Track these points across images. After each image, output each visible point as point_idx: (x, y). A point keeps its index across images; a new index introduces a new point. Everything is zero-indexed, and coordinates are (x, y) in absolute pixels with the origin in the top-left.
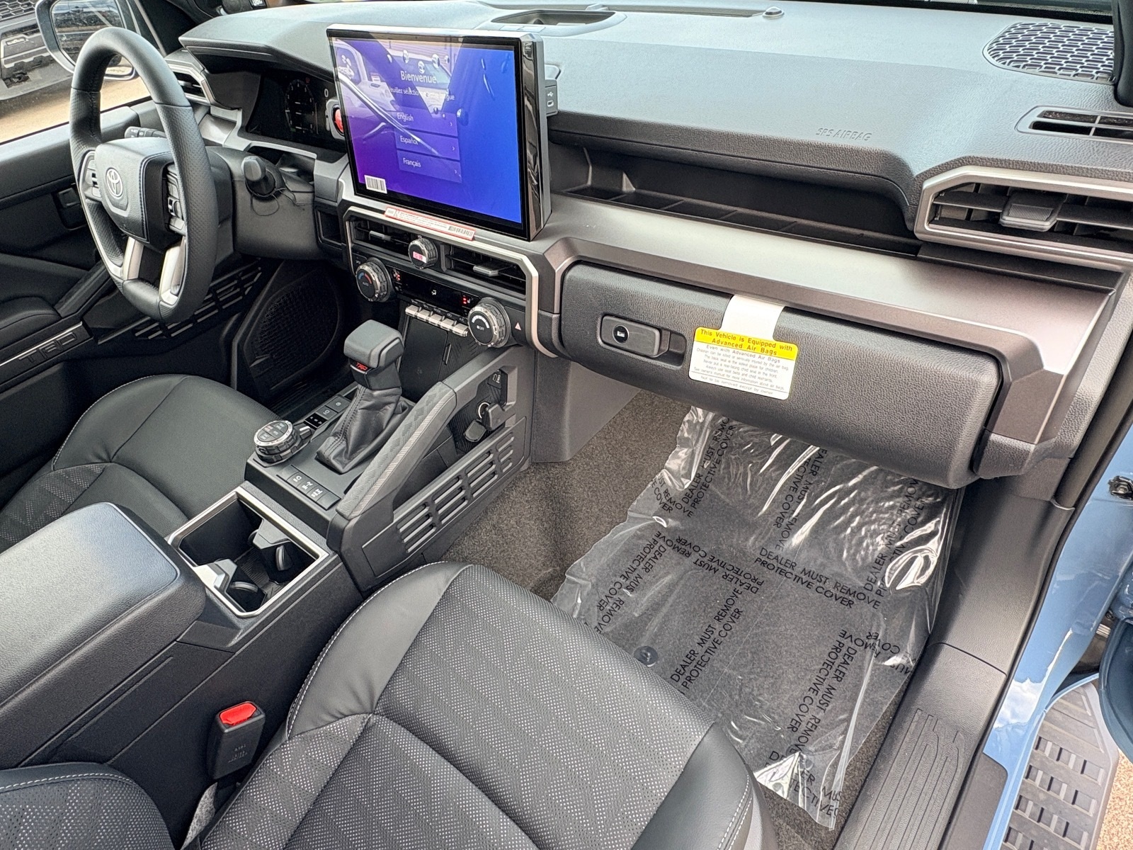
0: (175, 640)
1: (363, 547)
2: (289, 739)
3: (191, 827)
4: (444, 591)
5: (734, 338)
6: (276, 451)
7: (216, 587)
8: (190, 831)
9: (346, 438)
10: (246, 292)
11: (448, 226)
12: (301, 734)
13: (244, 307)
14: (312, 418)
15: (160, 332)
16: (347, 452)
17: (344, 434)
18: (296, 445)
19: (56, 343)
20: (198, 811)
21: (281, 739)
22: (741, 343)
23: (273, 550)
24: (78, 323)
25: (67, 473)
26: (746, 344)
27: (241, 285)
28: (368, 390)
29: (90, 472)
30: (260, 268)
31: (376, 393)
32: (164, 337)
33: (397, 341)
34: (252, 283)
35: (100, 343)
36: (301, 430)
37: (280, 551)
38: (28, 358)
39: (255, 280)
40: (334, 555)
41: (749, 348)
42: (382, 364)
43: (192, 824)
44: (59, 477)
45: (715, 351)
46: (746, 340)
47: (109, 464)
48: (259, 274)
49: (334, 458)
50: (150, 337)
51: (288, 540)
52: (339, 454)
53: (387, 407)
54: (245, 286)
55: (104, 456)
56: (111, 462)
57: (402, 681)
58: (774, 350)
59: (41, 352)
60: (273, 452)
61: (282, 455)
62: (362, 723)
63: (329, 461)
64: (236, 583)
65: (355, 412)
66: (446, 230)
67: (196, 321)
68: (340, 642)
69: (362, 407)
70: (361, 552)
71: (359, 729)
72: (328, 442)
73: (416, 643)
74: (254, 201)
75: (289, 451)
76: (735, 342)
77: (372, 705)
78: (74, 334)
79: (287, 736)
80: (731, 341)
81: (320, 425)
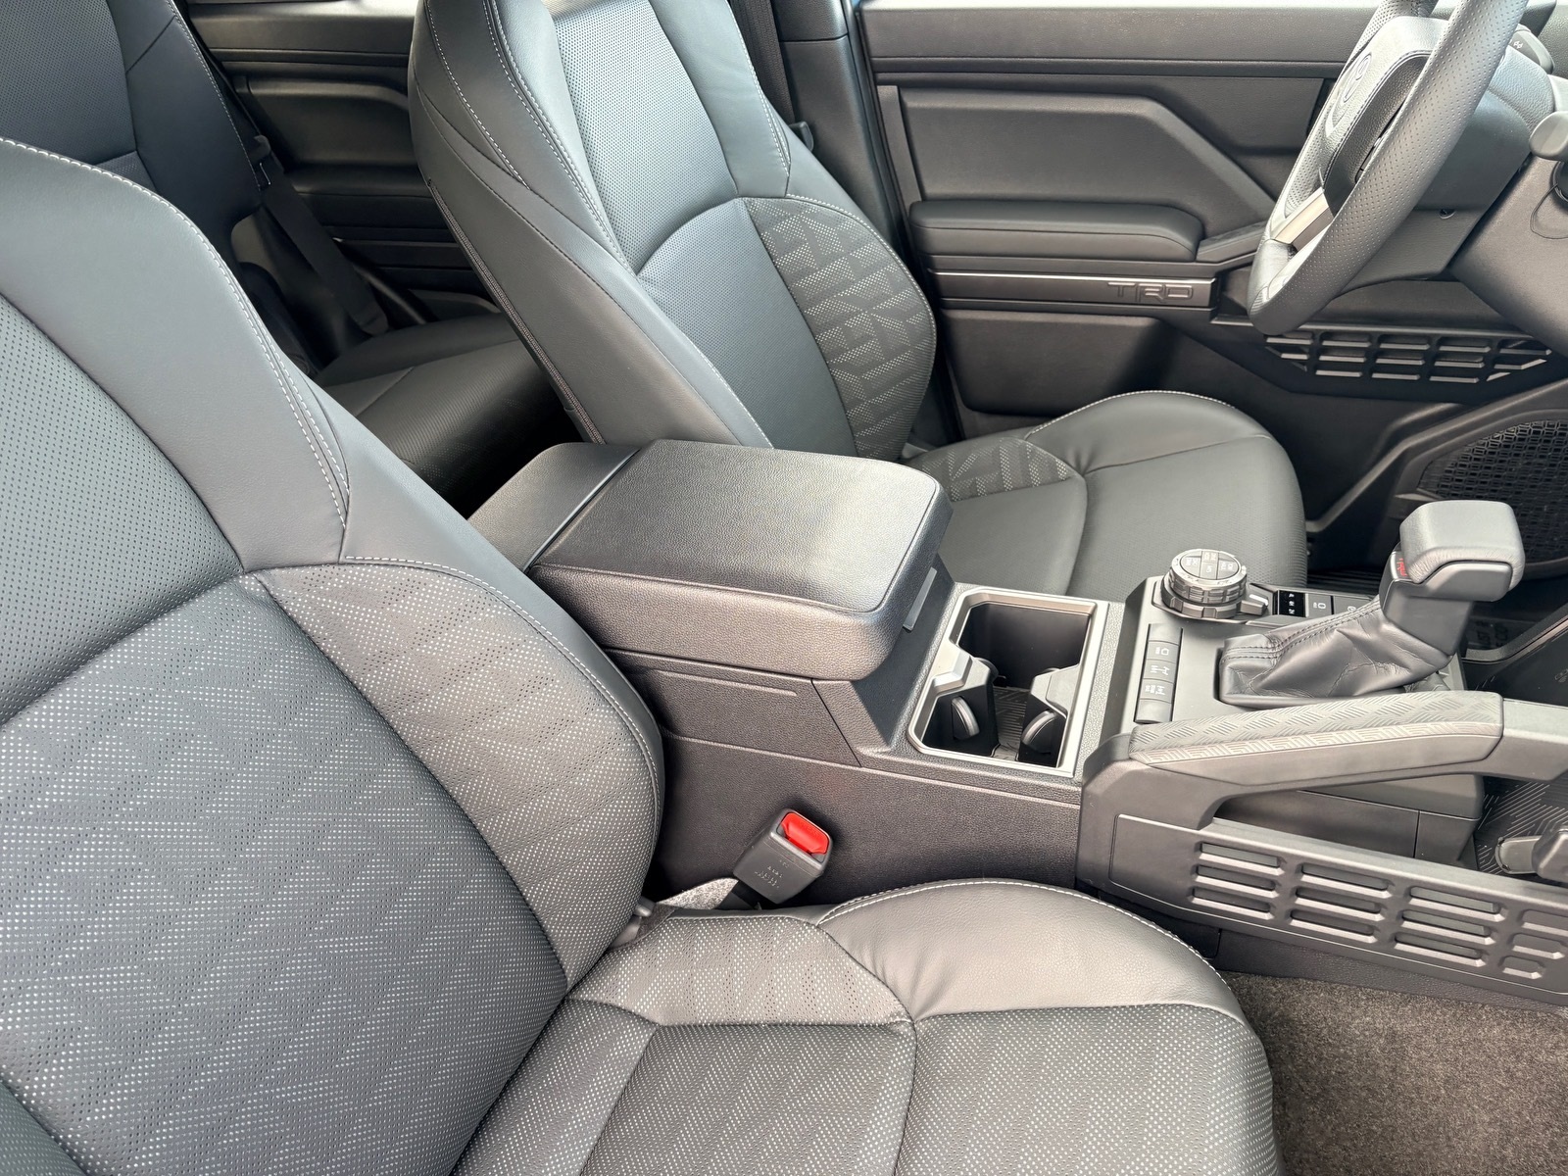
0: (812, 679)
1: (1121, 816)
2: (818, 927)
3: (685, 893)
4: (1156, 1002)
6: (1184, 594)
7: (933, 682)
8: (681, 896)
9: (1284, 655)
10: (1491, 378)
12: (831, 937)
13: (1470, 399)
14: (1291, 595)
15: (1304, 357)
16: (1263, 677)
17: (1286, 649)
18: (1218, 609)
19: (1164, 290)
20: (704, 887)
21: (812, 916)
23: (1039, 708)
24: (1209, 279)
25: (1033, 452)
27: (1491, 361)
28: (1380, 612)
29: (1053, 468)
30: (1548, 352)
31: (1388, 628)
32: (1305, 368)
33: (1503, 568)
34: (1516, 367)
35: (1214, 322)
36: (1252, 596)
37: (1046, 718)
38: (1121, 289)
39: (1524, 367)
40: (1077, 784)
42: (1434, 584)
43: (689, 892)
44: (1023, 448)
48: (1541, 361)
49: (1232, 669)
50: (1285, 356)
51: (1066, 714)
52: (1251, 671)
53: (1392, 668)
54: (1498, 367)
55: (1084, 462)
56: (1083, 476)
57: (976, 1031)
59: (1139, 291)
60: (1178, 592)
61: (1186, 605)
62: (892, 1016)
63: (1224, 665)
64: (962, 701)
65: (1328, 631)
67: (1371, 374)
68: (967, 894)
69: (1346, 631)
70: (1112, 818)
71: (879, 1016)
72: (1255, 638)
73: (1045, 1014)
74: (1549, 200)
75: (1200, 608)
77: (922, 1011)
78: (1190, 292)
79: (820, 920)
81: (1288, 614)
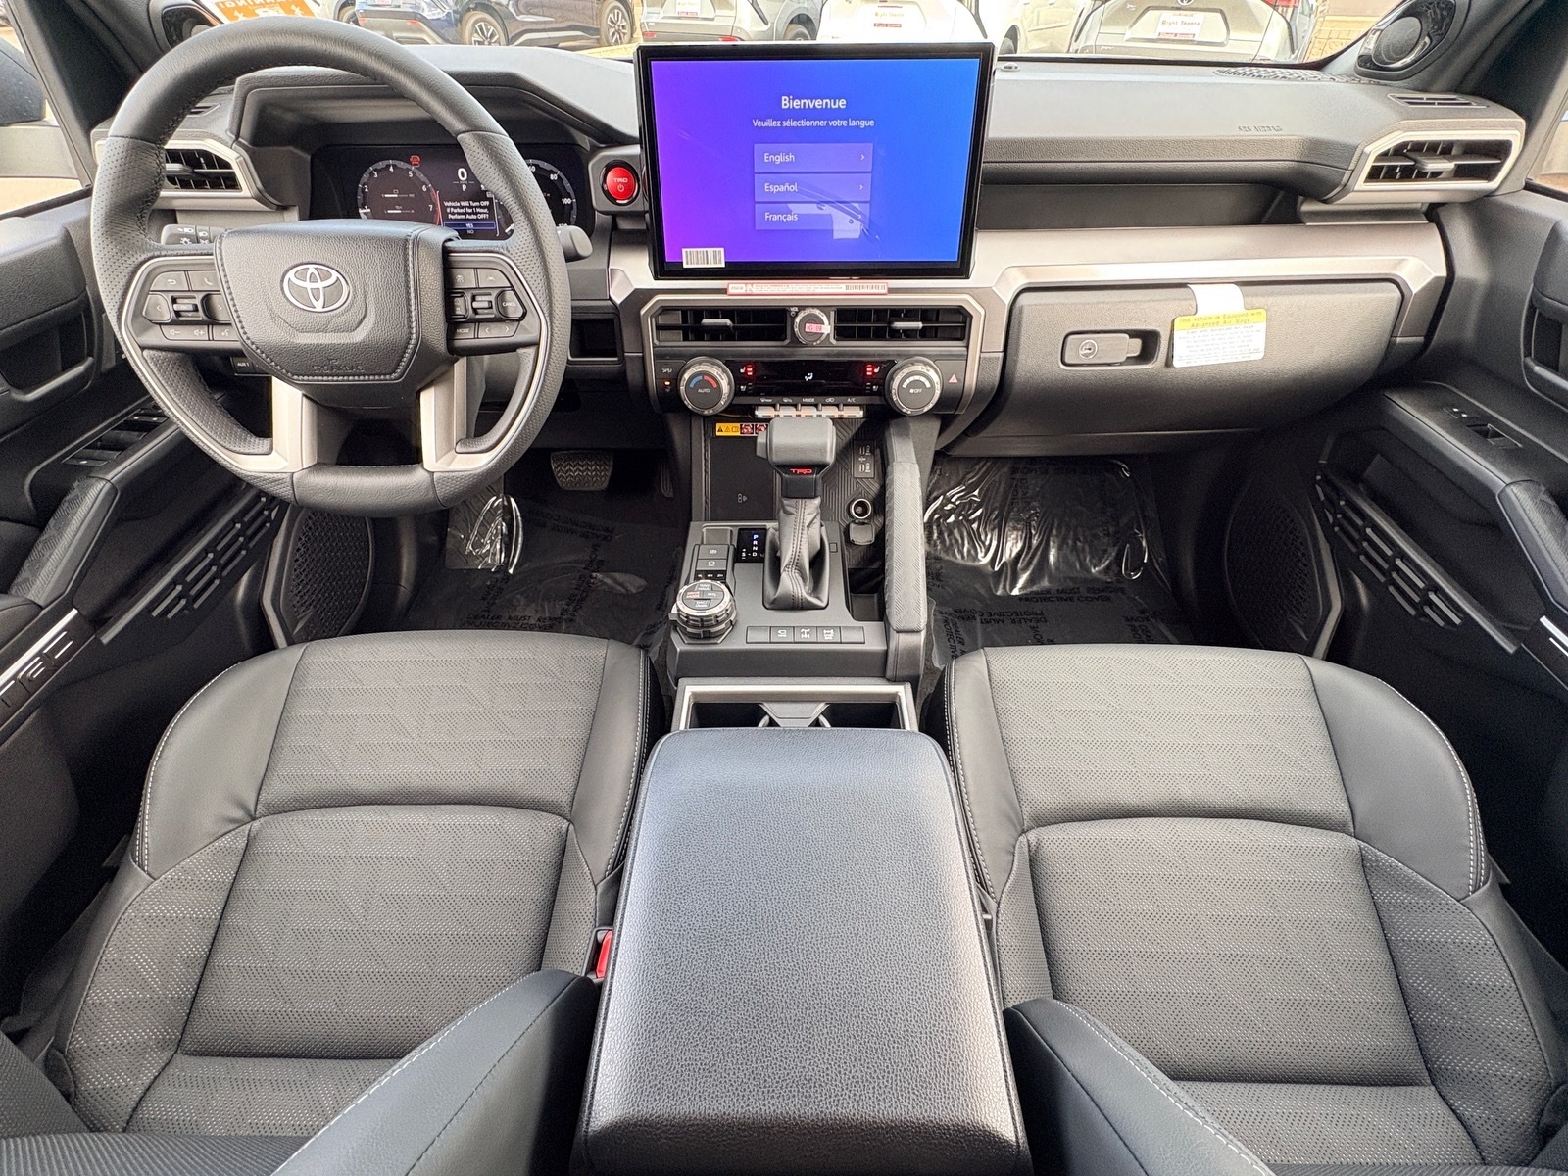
5: (1211, 318)
11: (844, 286)
22: (1217, 320)
26: (1222, 320)
41: (1225, 322)
45: (1194, 335)
46: (1221, 317)
47: (256, 824)
58: (1247, 318)
66: (844, 291)
76: (1212, 321)
80: (1209, 321)
